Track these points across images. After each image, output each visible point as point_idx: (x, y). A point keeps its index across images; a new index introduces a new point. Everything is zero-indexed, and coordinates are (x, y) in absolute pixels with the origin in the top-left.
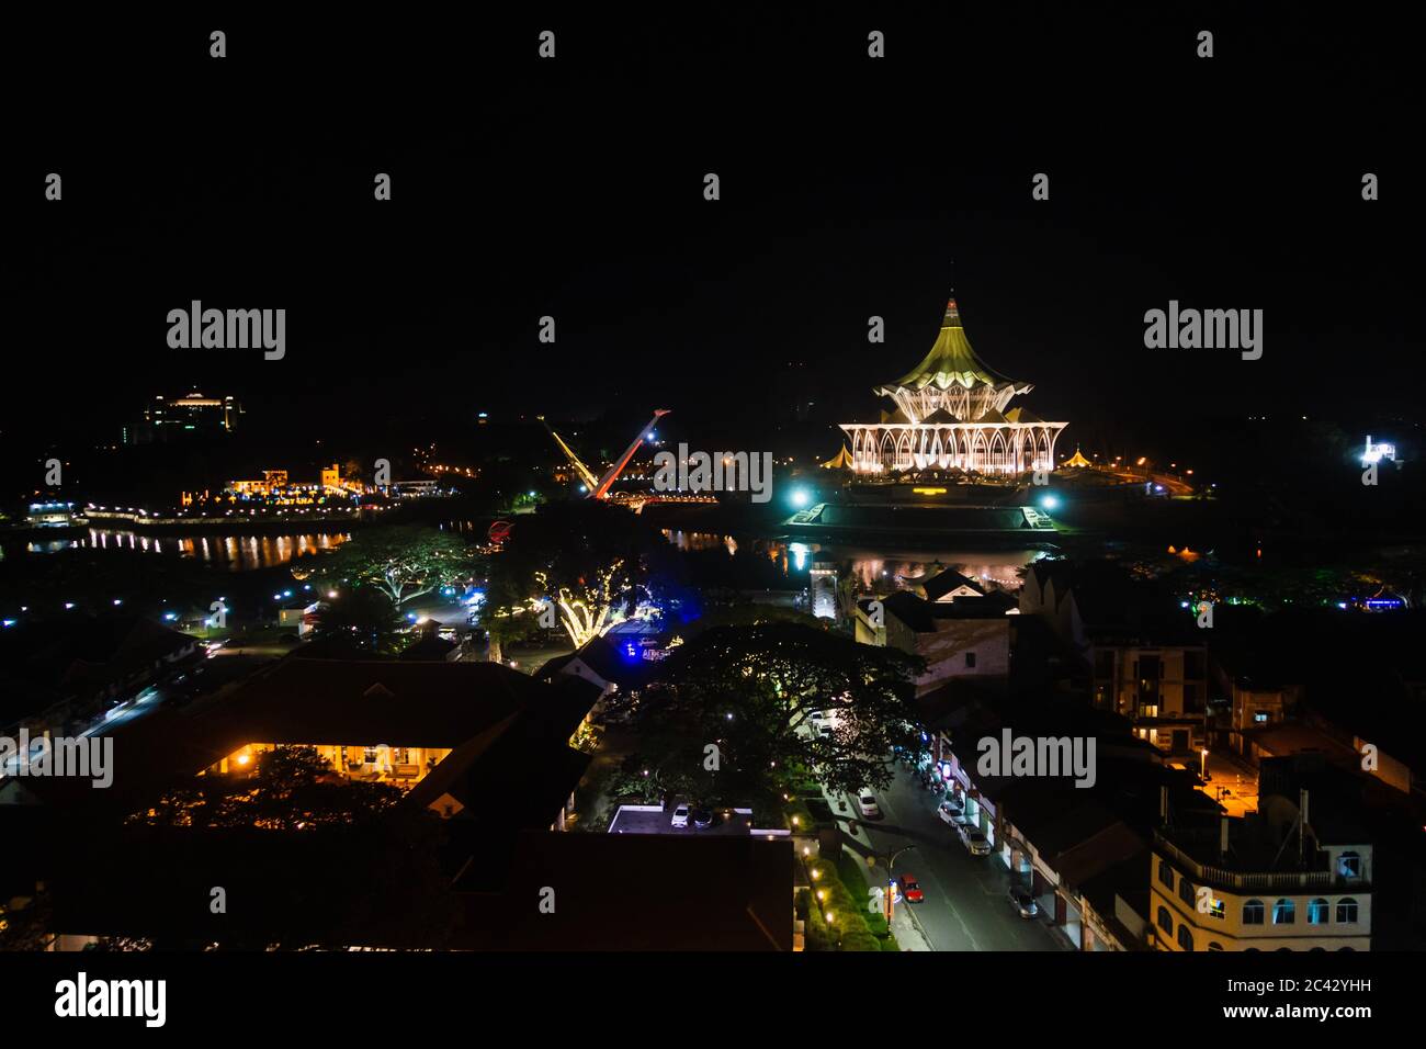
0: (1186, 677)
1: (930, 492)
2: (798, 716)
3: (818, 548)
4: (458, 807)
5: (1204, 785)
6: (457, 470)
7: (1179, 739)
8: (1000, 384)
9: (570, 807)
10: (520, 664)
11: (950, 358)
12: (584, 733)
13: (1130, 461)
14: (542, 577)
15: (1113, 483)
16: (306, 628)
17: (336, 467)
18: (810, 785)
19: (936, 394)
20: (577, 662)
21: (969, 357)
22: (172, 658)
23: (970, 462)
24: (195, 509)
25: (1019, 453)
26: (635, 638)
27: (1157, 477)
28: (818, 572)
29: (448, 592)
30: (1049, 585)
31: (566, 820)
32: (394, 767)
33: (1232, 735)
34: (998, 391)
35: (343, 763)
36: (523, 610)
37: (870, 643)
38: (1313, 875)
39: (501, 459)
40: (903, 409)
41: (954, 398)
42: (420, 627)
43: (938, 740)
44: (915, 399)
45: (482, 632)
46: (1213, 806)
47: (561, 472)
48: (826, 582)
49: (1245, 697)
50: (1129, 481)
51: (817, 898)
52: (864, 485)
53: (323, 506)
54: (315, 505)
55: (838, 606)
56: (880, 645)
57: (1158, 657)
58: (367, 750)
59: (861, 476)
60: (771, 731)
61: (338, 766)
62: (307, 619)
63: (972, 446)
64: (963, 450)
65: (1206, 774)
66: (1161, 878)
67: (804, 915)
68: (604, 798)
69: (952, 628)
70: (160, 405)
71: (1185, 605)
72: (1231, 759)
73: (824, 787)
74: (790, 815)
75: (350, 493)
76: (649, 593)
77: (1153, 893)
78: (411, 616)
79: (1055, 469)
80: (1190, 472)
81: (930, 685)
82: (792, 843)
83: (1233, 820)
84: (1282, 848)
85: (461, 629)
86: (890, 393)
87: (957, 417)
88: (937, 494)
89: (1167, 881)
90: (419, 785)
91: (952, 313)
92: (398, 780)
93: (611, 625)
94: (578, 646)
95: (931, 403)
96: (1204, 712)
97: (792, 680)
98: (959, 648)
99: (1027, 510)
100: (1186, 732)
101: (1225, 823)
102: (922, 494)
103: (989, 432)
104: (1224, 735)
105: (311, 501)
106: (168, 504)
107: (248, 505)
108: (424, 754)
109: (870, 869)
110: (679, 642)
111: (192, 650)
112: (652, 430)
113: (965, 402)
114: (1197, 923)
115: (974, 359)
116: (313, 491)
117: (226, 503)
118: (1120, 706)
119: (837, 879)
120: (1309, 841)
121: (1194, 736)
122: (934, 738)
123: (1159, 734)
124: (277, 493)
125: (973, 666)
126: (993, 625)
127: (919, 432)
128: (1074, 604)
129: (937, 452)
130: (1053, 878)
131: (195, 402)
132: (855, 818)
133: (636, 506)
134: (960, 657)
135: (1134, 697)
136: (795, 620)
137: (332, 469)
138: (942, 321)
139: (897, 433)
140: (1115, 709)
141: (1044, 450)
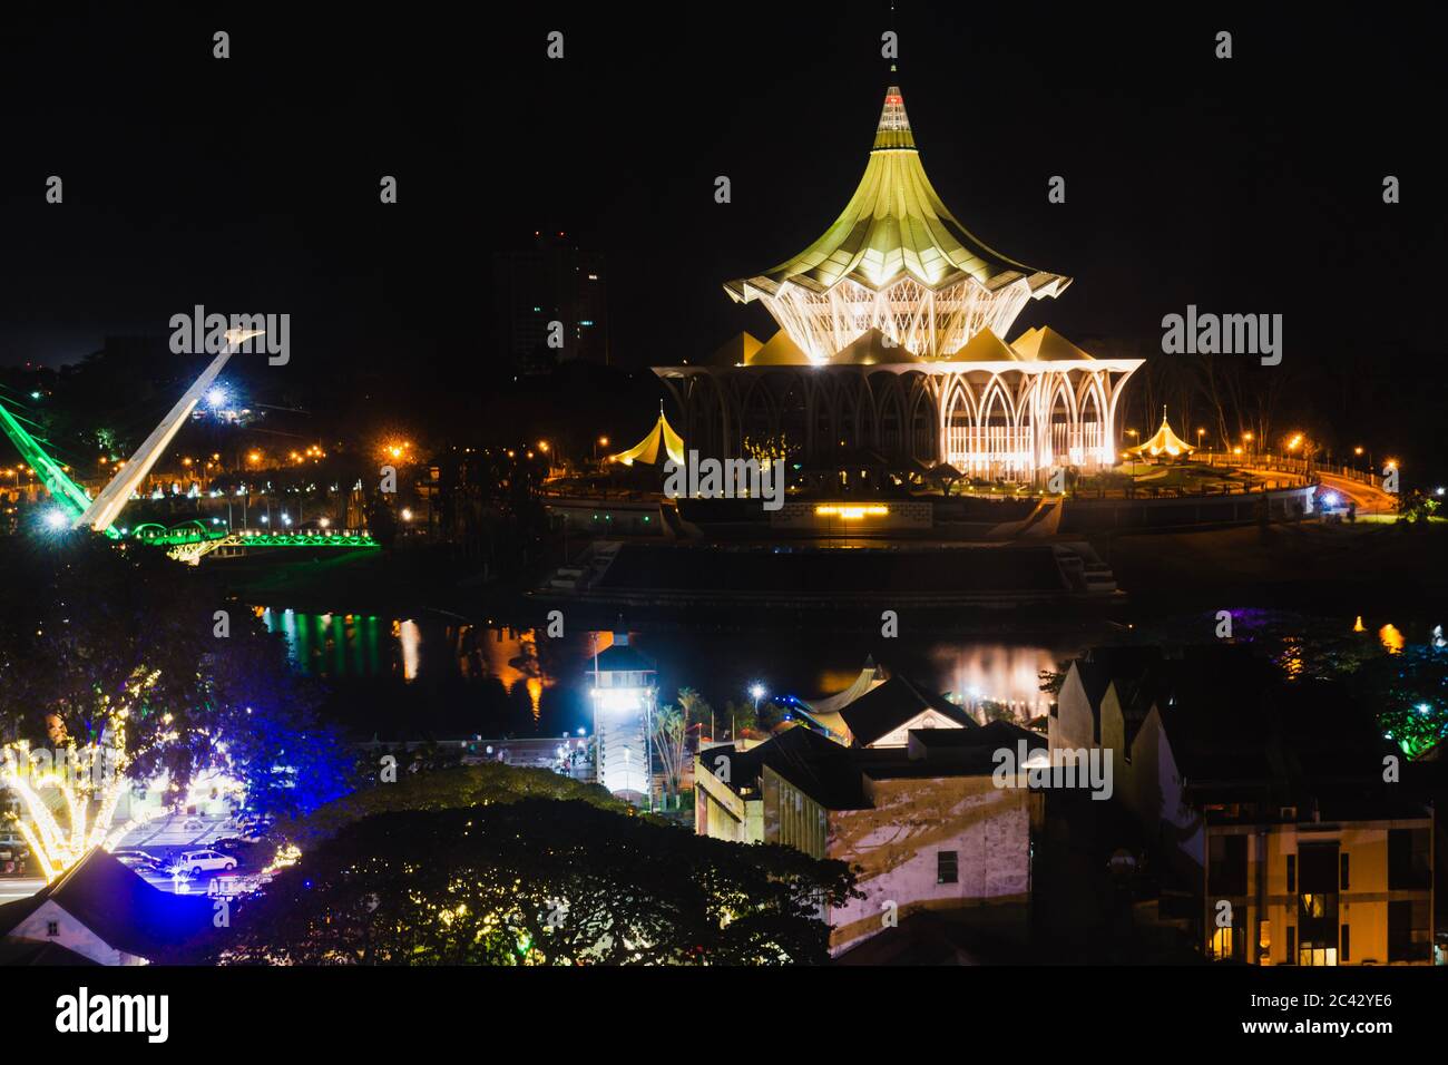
0: (1392, 888)
1: (853, 513)
8: (999, 274)
11: (893, 220)
13: (1273, 446)
15: (1237, 489)
19: (862, 298)
20: (51, 910)
21: (933, 216)
25: (1043, 426)
27: (1326, 476)
30: (1109, 702)
34: (995, 289)
37: (727, 838)
40: (790, 330)
41: (904, 307)
44: (819, 309)
50: (1271, 485)
55: (655, 768)
56: (750, 841)
57: (1337, 843)
69: (905, 799)
76: (221, 746)
79: (1119, 463)
80: (1392, 465)
81: (861, 925)
86: (762, 296)
87: (907, 347)
88: (870, 520)
91: (894, 117)
94: (52, 875)
95: (853, 316)
96: (1429, 958)
98: (923, 842)
102: (833, 520)
103: (976, 381)
110: (291, 855)
113: (925, 316)
115: (945, 222)
118: (1260, 951)
125: (954, 880)
129: (868, 422)
133: (187, 555)
134: (928, 858)
135: (1290, 931)
136: (560, 795)
138: (874, 136)
140: (1250, 960)
141: (1095, 420)
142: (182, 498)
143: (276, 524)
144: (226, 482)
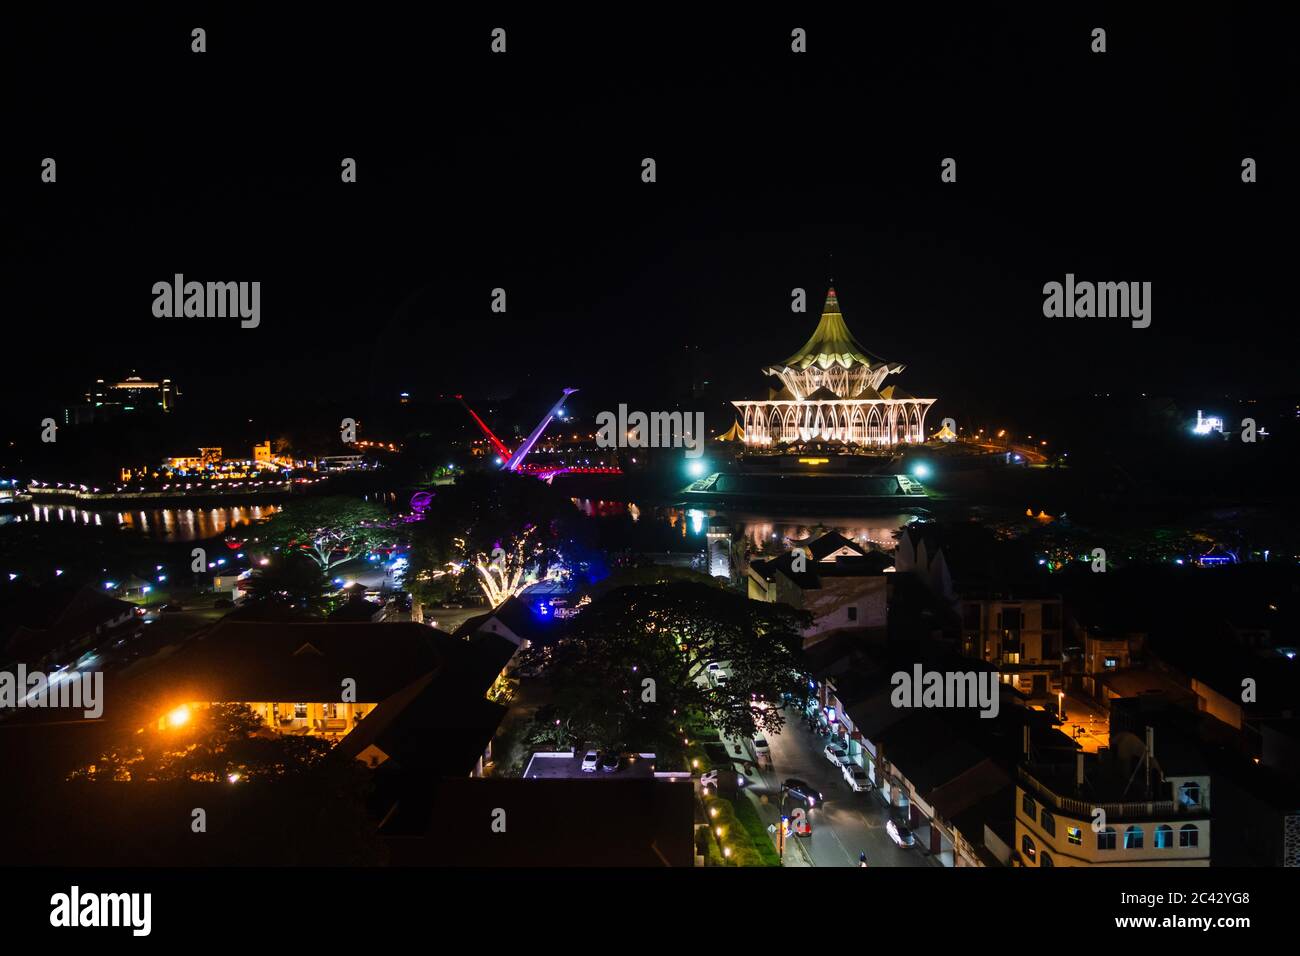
0: (1043, 628)
1: (814, 462)
2: (697, 667)
3: (713, 514)
4: (383, 757)
5: (1061, 724)
6: (381, 445)
7: (1039, 683)
8: (875, 364)
9: (488, 756)
10: (441, 624)
11: (831, 341)
12: (500, 686)
13: (991, 434)
14: (461, 543)
15: (976, 453)
16: (239, 594)
17: (268, 443)
18: (708, 730)
19: (819, 373)
20: (494, 620)
21: (847, 339)
22: (111, 624)
23: (850, 435)
24: (133, 485)
25: (893, 427)
26: (547, 598)
27: (1016, 448)
28: (714, 535)
29: (373, 558)
30: (922, 545)
31: (484, 767)
32: (322, 721)
33: (1085, 679)
34: (873, 371)
35: (275, 718)
36: (443, 573)
37: (760, 599)
38: (1159, 804)
39: (421, 435)
40: (789, 387)
41: (834, 377)
42: (347, 590)
43: (824, 687)
44: (800, 378)
45: (406, 594)
46: (1070, 744)
47: (478, 446)
48: (721, 544)
49: (1096, 645)
50: (991, 451)
51: (715, 835)
52: (755, 456)
53: (256, 480)
54: (248, 478)
55: (732, 567)
56: (770, 601)
57: (1019, 609)
58: (297, 706)
59: (751, 448)
60: (672, 681)
61: (270, 722)
62: (241, 585)
63: (851, 420)
64: (843, 424)
65: (1063, 714)
66: (1025, 809)
67: (704, 850)
68: (519, 746)
69: (835, 585)
70: (101, 388)
71: (1042, 562)
72: (1085, 701)
73: (721, 732)
74: (691, 758)
75: (281, 467)
76: (560, 556)
77: (1018, 824)
78: (337, 581)
79: (925, 441)
80: (1044, 443)
81: (816, 637)
82: (693, 784)
83: (1088, 756)
84: (1131, 780)
85: (385, 591)
86: (777, 372)
87: (838, 394)
88: (821, 464)
89: (1030, 811)
90: (346, 737)
91: (832, 300)
92: (327, 734)
93: (525, 586)
94: (494, 605)
95: (814, 381)
96: (1060, 658)
97: (691, 634)
98: (843, 603)
99: (900, 478)
100: (1045, 676)
101: (1080, 758)
102: (807, 464)
103: (866, 408)
104: (1078, 679)
105: (244, 475)
106: (109, 480)
107: (184, 480)
108: (350, 709)
109: (764, 807)
110: (587, 601)
111: (131, 616)
112: (562, 407)
113: (844, 381)
114: (1058, 850)
115: (852, 341)
116: (246, 464)
117: (163, 479)
118: (986, 654)
119: (733, 817)
120: (1155, 775)
121: (1052, 680)
122: (820, 685)
123: (1021, 679)
124: (212, 468)
125: (855, 619)
126: (873, 582)
127: (804, 408)
128: (944, 564)
129: (820, 426)
130: (928, 811)
131: (134, 385)
132: (749, 759)
133: (547, 477)
134: (844, 610)
135: (999, 645)
136: (693, 580)
137: (263, 445)
138: (824, 308)
139: (784, 408)
140: (982, 657)
141: (915, 424)
142: (547, 453)
143: (583, 463)
144: (564, 447)
